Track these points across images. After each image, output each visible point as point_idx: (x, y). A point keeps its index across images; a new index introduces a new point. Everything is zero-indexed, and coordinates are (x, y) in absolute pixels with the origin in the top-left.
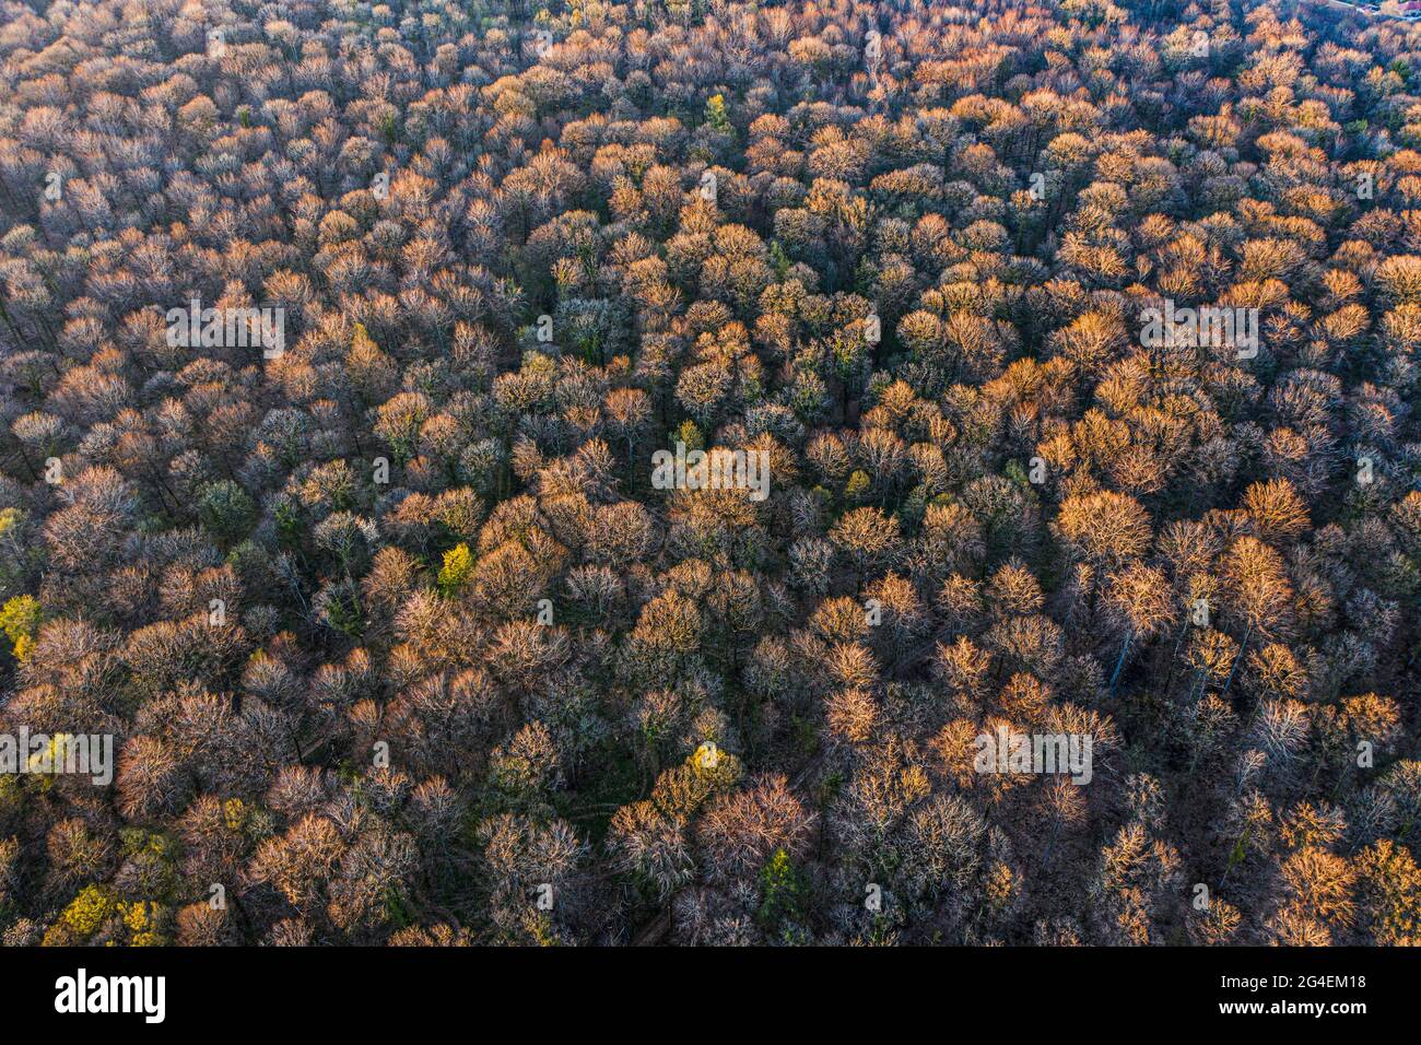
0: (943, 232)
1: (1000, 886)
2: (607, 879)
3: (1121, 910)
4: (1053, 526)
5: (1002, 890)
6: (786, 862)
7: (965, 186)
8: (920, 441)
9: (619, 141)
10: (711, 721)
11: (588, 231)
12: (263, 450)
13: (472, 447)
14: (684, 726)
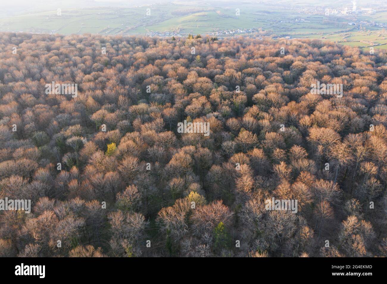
0: (264, 79)
1: (305, 234)
2: (156, 249)
3: (353, 243)
4: (308, 138)
5: (306, 235)
6: (223, 226)
7: (269, 72)
8: (262, 119)
9: (170, 64)
10: (195, 186)
11: (160, 80)
12: (55, 123)
13: (121, 122)
14: (186, 187)
